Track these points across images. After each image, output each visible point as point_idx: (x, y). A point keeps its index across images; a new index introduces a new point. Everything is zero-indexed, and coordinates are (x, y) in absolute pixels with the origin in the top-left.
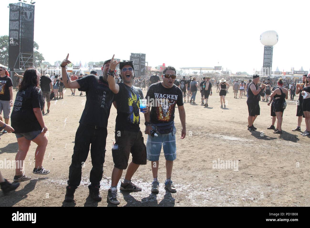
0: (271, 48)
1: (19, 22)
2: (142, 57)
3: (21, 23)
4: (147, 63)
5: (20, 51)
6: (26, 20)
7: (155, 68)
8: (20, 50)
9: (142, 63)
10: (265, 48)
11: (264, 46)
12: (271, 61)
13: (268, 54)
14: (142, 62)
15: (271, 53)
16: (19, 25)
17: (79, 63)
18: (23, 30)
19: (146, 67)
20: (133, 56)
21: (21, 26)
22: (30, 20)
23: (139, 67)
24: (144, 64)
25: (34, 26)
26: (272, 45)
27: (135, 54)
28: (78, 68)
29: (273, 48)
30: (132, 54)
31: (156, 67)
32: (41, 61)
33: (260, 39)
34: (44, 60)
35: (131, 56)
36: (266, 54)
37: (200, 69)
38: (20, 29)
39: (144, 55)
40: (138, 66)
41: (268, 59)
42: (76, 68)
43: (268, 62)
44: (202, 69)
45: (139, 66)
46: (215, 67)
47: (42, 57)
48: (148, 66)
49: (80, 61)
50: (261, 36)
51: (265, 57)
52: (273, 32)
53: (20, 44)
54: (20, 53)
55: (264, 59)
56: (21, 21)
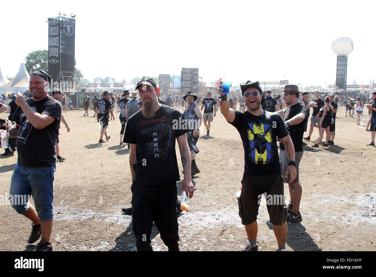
0: (345, 58)
1: (59, 38)
2: (194, 72)
3: (61, 39)
4: (202, 78)
5: (60, 70)
6: (66, 36)
7: (211, 84)
8: (60, 68)
9: (195, 79)
10: (338, 58)
11: (337, 55)
12: (345, 73)
13: (341, 65)
14: (195, 77)
15: (345, 64)
16: (59, 41)
17: (122, 80)
18: (63, 47)
19: (200, 83)
20: (184, 71)
21: (61, 42)
22: (71, 35)
23: (192, 84)
24: (196, 80)
25: (75, 42)
26: (346, 54)
27: (186, 69)
28: (122, 85)
29: (347, 57)
30: (183, 69)
31: (211, 82)
32: (80, 78)
33: (332, 48)
34: (82, 77)
35: (182, 71)
36: (339, 65)
37: (264, 83)
38: (61, 45)
39: (197, 70)
40: (190, 82)
41: (341, 71)
42: (120, 85)
43: (341, 74)
44: (266, 84)
45: (192, 82)
46: (281, 81)
47: (80, 74)
48: (203, 82)
49: (124, 78)
50: (333, 44)
51: (338, 68)
52: (348, 39)
53: (61, 62)
54: (61, 72)
55: (337, 70)
56: (61, 37)
